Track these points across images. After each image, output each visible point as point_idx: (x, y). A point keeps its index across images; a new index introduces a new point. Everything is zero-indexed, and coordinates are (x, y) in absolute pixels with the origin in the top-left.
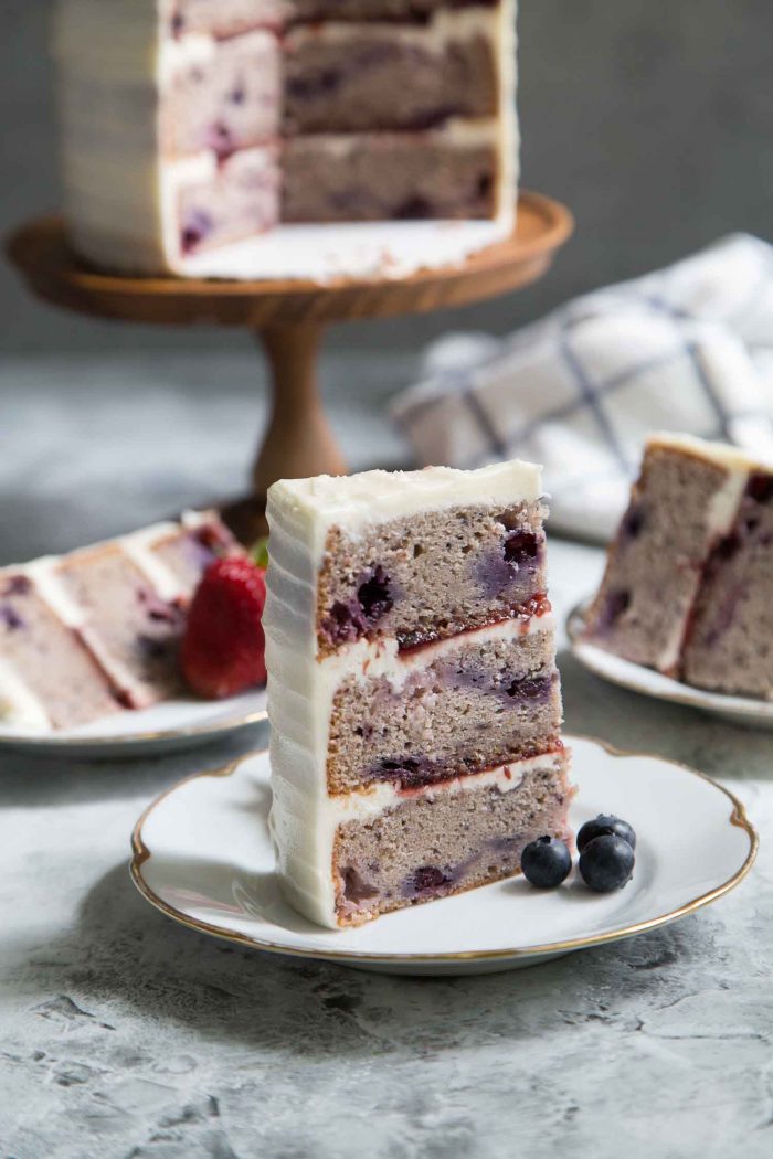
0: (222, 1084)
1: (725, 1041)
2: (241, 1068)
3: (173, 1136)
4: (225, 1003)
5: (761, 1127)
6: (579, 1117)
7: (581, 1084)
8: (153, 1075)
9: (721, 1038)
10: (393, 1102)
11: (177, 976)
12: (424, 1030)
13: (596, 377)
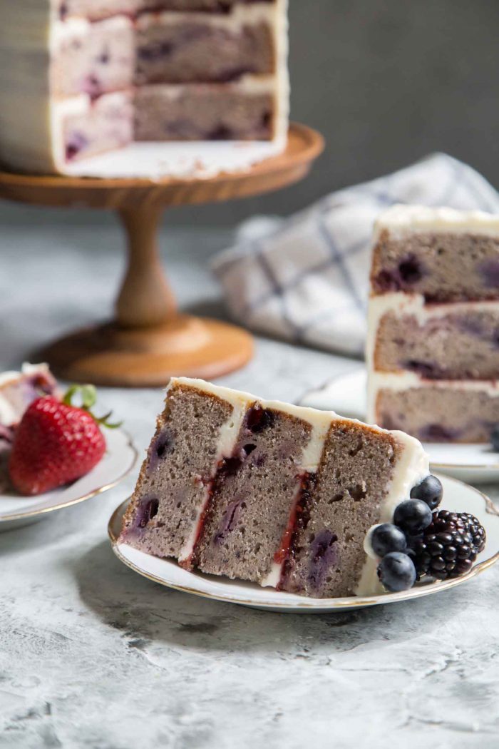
0: (55, 695)
1: (382, 673)
2: (69, 685)
3: (20, 727)
4: (64, 643)
5: (400, 727)
6: (281, 719)
7: (286, 698)
8: (11, 688)
9: (381, 670)
10: (164, 708)
11: (34, 626)
12: (189, 662)
13: (342, 245)
